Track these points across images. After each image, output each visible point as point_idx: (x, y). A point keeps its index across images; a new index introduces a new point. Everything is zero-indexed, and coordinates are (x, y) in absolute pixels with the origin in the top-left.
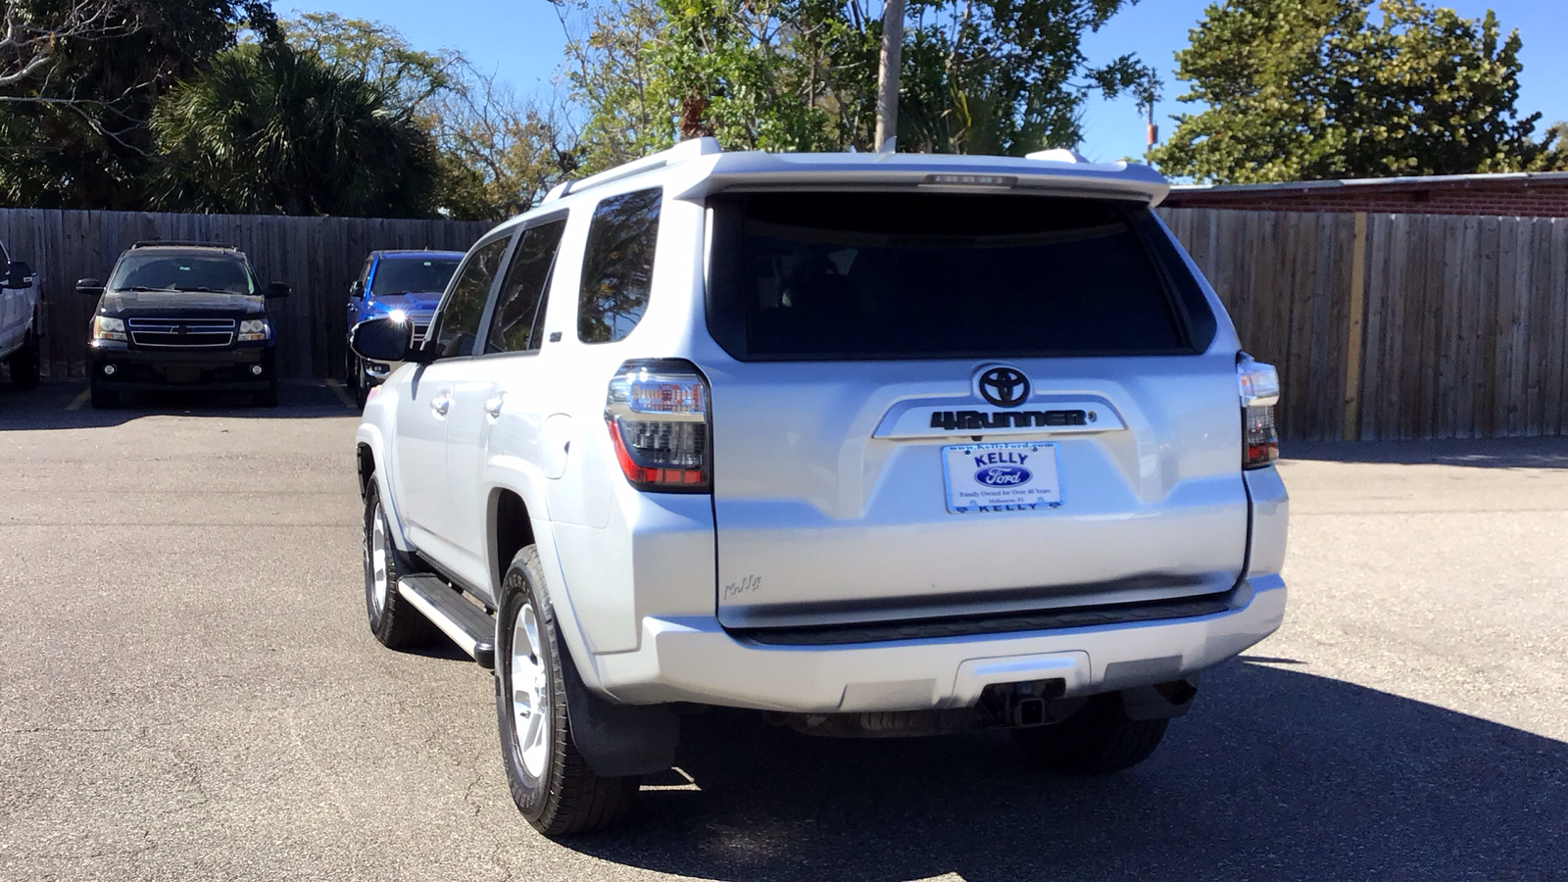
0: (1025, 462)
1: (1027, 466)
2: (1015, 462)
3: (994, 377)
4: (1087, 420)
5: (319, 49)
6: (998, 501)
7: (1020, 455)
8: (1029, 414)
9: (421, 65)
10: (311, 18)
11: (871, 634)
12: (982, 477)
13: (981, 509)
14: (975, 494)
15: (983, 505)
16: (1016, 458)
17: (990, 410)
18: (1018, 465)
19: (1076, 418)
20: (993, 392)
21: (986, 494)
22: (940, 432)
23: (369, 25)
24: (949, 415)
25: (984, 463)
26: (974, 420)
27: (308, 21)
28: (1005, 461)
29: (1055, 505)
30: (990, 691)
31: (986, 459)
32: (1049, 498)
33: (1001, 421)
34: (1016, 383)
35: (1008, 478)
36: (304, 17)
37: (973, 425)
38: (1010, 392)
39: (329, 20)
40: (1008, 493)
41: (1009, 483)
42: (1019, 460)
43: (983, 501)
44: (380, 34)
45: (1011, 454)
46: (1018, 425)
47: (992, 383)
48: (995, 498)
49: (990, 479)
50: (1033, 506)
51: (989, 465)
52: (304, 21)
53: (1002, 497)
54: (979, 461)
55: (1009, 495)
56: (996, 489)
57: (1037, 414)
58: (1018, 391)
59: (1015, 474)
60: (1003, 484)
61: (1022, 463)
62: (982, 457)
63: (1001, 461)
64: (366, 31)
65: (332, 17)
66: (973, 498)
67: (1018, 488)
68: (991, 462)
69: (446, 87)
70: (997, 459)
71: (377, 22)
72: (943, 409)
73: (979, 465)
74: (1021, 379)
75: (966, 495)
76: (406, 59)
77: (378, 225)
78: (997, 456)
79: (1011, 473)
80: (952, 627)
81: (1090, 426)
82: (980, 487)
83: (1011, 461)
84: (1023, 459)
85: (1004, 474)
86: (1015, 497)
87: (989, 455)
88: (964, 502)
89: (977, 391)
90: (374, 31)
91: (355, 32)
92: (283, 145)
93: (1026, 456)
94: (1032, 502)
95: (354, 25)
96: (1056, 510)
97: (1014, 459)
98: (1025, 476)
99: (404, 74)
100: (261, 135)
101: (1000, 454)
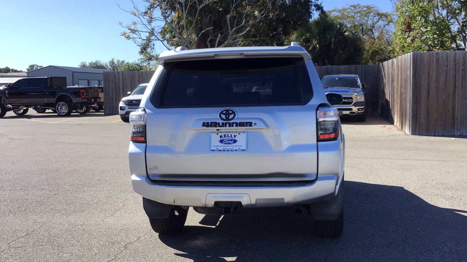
0: (236, 137)
1: (236, 138)
2: (233, 137)
3: (224, 112)
4: (253, 125)
5: (354, 15)
6: (225, 148)
7: (234, 135)
8: (233, 123)
9: (385, 16)
10: (352, 6)
11: (185, 184)
12: (221, 141)
13: (219, 150)
14: (218, 146)
15: (220, 149)
16: (233, 136)
17: (221, 122)
18: (233, 138)
19: (250, 124)
20: (223, 117)
21: (222, 146)
22: (205, 128)
23: (369, 6)
24: (208, 123)
25: (223, 137)
26: (215, 124)
27: (351, 7)
28: (230, 137)
29: (243, 150)
30: (216, 203)
31: (223, 136)
32: (242, 148)
33: (224, 125)
34: (231, 114)
35: (229, 142)
36: (350, 6)
37: (215, 126)
38: (229, 117)
39: (357, 6)
40: (229, 146)
41: (230, 143)
42: (234, 137)
43: (220, 148)
44: (373, 8)
45: (231, 135)
46: (230, 126)
47: (224, 114)
48: (224, 147)
49: (224, 142)
50: (236, 150)
51: (224, 138)
52: (350, 7)
53: (227, 147)
54: (221, 137)
55: (229, 147)
56: (225, 145)
57: (236, 123)
58: (231, 116)
59: (232, 141)
60: (228, 143)
61: (235, 137)
62: (222, 135)
63: (228, 137)
64: (369, 8)
65: (359, 5)
66: (217, 147)
67: (232, 145)
68: (225, 137)
69: (392, 22)
70: (227, 136)
71: (372, 5)
72: (206, 121)
73: (221, 138)
74: (233, 113)
75: (215, 146)
76: (381, 16)
77: (335, 67)
78: (227, 135)
79: (231, 141)
80: (209, 184)
81: (254, 127)
82: (220, 144)
83: (231, 137)
84: (235, 136)
85: (228, 140)
86: (231, 148)
87: (224, 135)
88: (215, 148)
89: (218, 116)
90: (371, 8)
91: (365, 9)
92: (317, 46)
93: (236, 136)
94: (236, 149)
95: (365, 7)
96: (243, 152)
97: (232, 136)
98: (235, 141)
99: (380, 20)
100: (311, 44)
101: (228, 135)
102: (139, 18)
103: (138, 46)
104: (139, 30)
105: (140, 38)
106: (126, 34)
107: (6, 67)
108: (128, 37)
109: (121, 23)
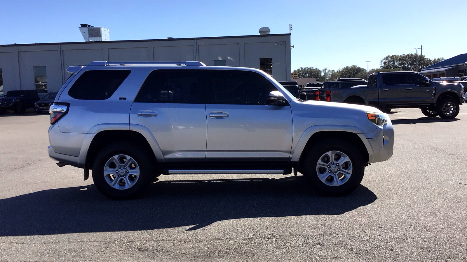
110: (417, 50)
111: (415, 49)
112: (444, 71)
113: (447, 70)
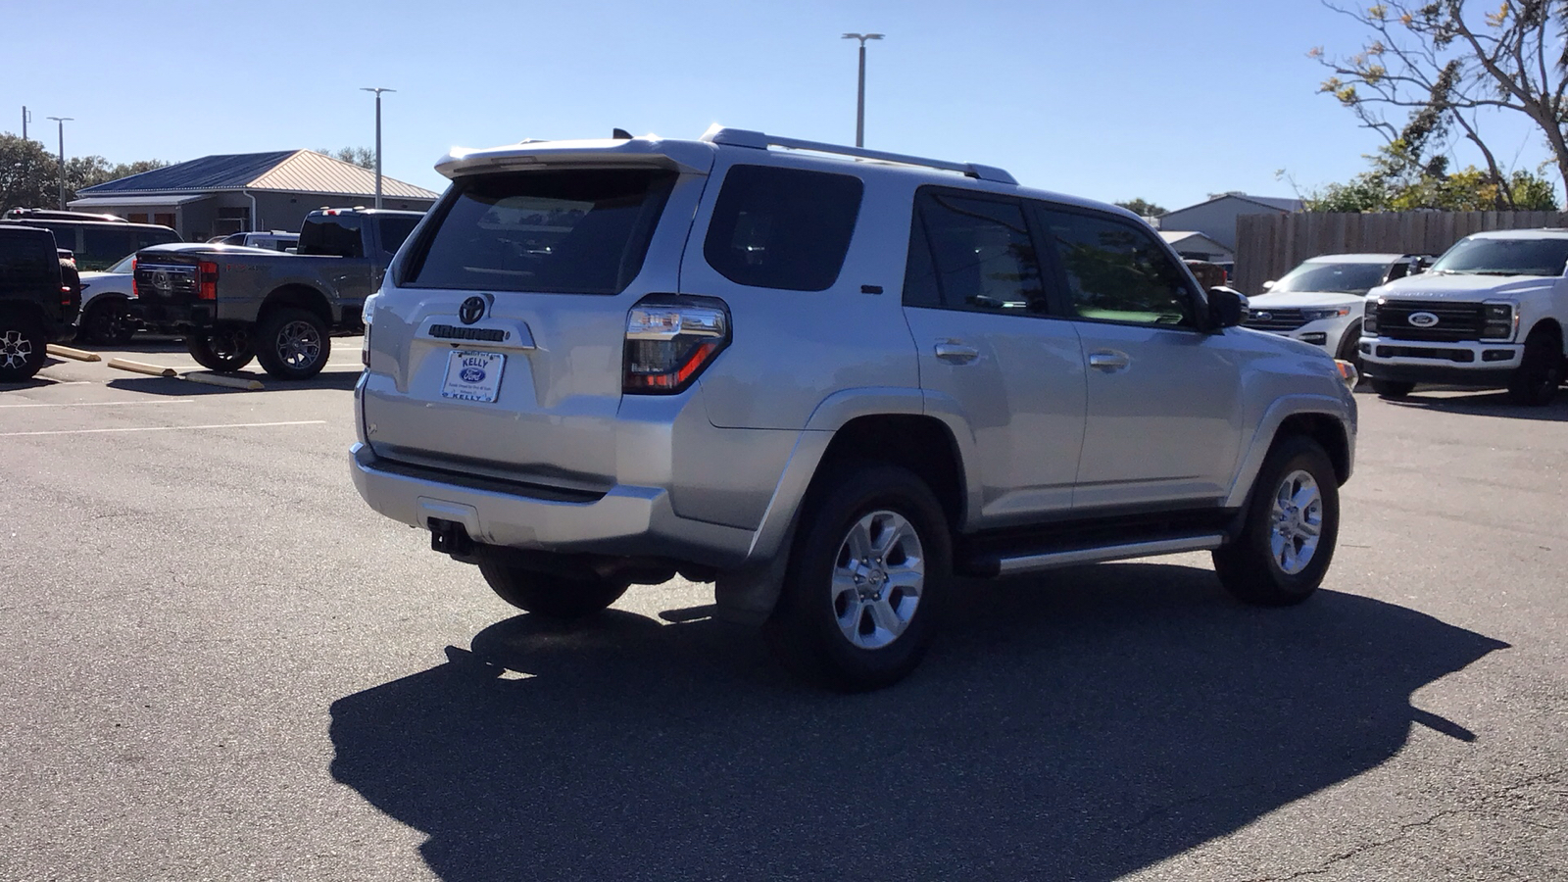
3: (470, 303)
20: (465, 313)
34: (478, 308)
35: (474, 377)
38: (473, 315)
41: (474, 380)
47: (467, 307)
54: (465, 363)
58: (477, 314)
59: (479, 374)
60: (470, 380)
74: (482, 305)
85: (474, 373)
98: (482, 377)
102: (1381, 32)
103: (1372, 129)
104: (1391, 76)
105: (1388, 100)
106: (1341, 85)
107: (1138, 200)
108: (1351, 99)
109: (1320, 51)
110: (61, 125)
111: (56, 119)
112: (175, 206)
113: (183, 204)
